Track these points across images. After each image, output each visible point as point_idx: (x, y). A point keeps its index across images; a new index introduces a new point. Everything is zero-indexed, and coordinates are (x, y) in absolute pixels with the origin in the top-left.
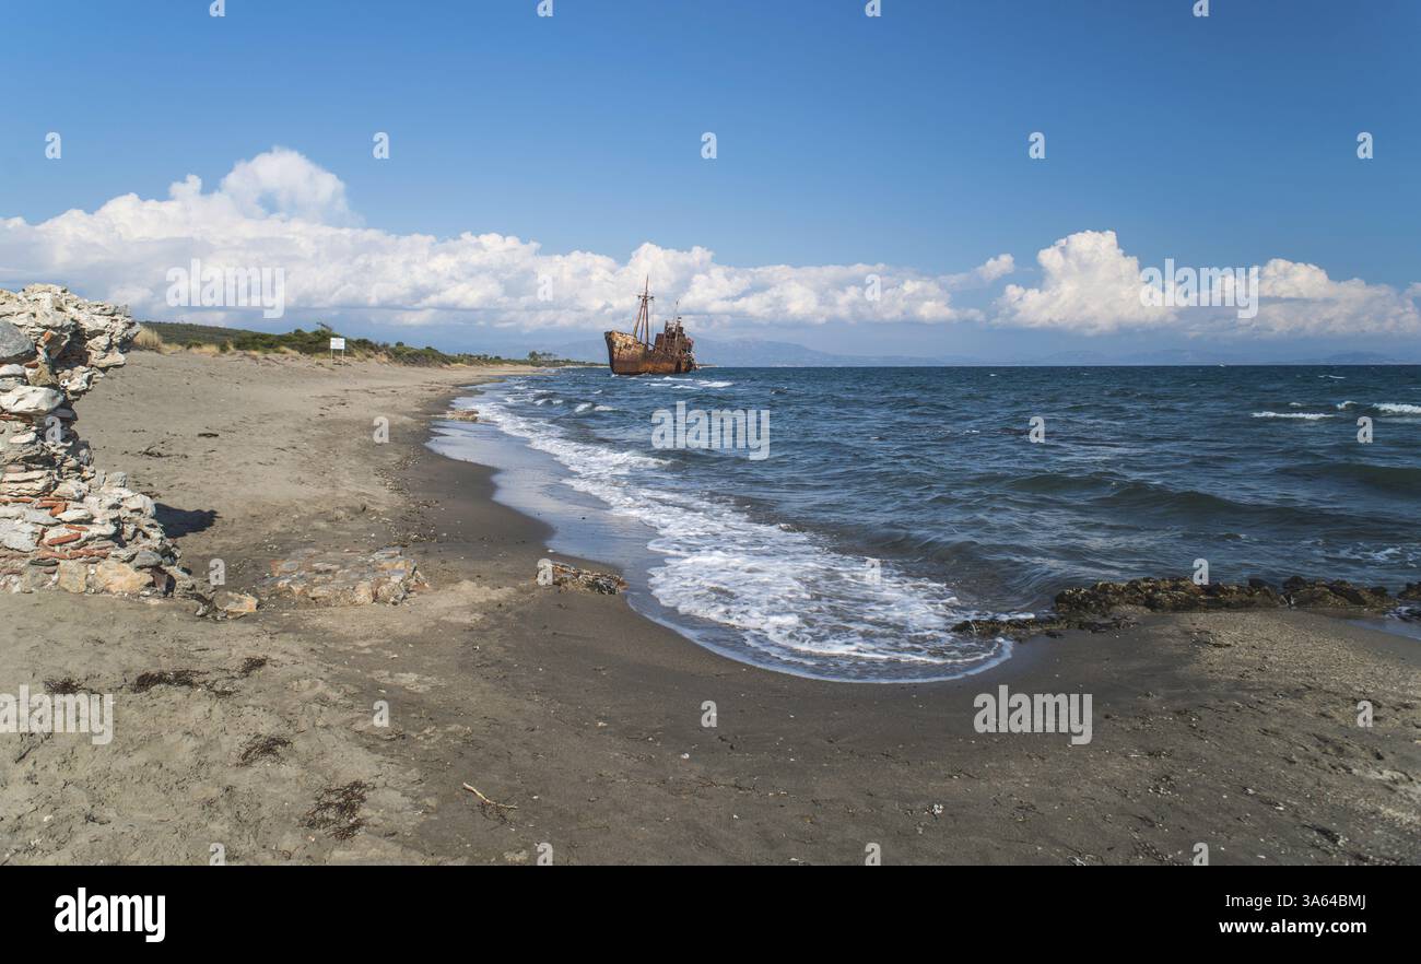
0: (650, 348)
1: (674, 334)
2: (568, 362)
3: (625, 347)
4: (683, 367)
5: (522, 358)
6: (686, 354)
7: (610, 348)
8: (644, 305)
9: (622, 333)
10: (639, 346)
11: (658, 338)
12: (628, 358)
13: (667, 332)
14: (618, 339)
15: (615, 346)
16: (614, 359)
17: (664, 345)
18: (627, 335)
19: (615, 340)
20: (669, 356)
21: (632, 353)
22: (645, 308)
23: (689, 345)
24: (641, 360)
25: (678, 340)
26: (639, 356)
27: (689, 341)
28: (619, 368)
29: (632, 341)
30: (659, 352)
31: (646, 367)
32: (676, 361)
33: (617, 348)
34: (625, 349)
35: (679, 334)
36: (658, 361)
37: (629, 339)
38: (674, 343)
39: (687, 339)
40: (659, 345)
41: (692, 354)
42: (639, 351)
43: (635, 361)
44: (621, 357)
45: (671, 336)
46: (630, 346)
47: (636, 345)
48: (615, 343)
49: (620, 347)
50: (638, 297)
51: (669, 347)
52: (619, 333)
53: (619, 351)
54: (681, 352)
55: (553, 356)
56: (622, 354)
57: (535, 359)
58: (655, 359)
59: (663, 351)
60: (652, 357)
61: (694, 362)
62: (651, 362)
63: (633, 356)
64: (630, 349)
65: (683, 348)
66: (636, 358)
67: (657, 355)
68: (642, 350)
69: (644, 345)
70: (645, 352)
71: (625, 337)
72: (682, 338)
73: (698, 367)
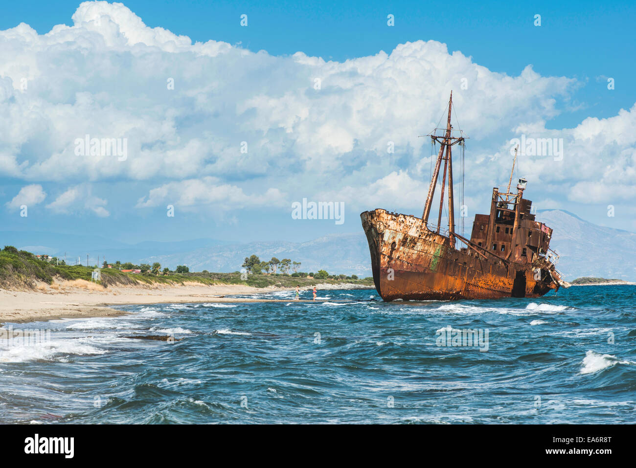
0: (459, 245)
1: (512, 215)
2: (322, 276)
3: (404, 242)
4: (531, 284)
5: (231, 269)
6: (538, 256)
7: (373, 245)
8: (444, 155)
9: (397, 214)
10: (434, 240)
11: (478, 224)
12: (411, 265)
13: (498, 211)
14: (389, 225)
15: (382, 241)
16: (381, 269)
17: (490, 237)
18: (408, 218)
19: (382, 227)
20: (500, 262)
21: (419, 256)
22: (446, 164)
23: (544, 237)
24: (438, 270)
25: (519, 228)
26: (435, 261)
27: (543, 229)
28: (390, 287)
29: (418, 231)
30: (478, 254)
31: (449, 285)
32: (514, 272)
33: (385, 244)
34: (403, 246)
35: (522, 215)
36: (475, 271)
37: (412, 226)
38: (511, 233)
39: (538, 224)
40: (478, 238)
41: (549, 257)
42: (434, 251)
43: (426, 272)
44: (396, 264)
45: (505, 219)
46: (414, 241)
47: (428, 238)
48: (382, 235)
49: (394, 243)
50: (431, 139)
51: (500, 243)
52: (390, 213)
53: (390, 250)
54: (527, 251)
55: (292, 266)
56: (399, 257)
57: (257, 271)
58: (470, 268)
59: (487, 252)
60: (465, 263)
61: (555, 273)
62: (460, 273)
63: (421, 262)
64: (413, 246)
65: (531, 245)
66: (428, 266)
67: (474, 260)
68: (440, 250)
69: (444, 240)
70: (447, 253)
71: (402, 221)
72: (528, 222)
73: (564, 282)
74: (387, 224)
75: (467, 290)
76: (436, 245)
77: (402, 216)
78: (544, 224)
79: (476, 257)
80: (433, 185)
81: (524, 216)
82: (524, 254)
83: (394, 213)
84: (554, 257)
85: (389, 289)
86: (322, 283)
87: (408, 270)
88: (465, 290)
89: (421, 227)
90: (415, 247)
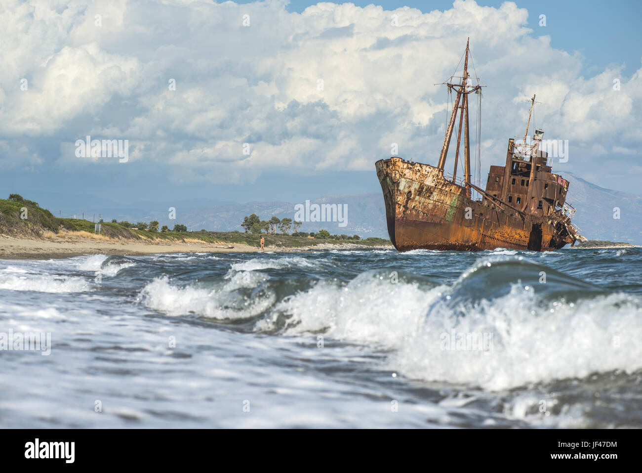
0: (476, 196)
1: (528, 166)
2: (323, 236)
3: (420, 192)
4: (547, 237)
5: (229, 229)
6: (554, 209)
7: (388, 195)
8: (460, 104)
9: (412, 162)
10: (451, 190)
11: (493, 175)
12: (427, 215)
13: (513, 162)
14: (405, 174)
15: (398, 190)
16: (396, 219)
17: (505, 190)
18: (424, 167)
19: (398, 176)
20: (517, 214)
21: (435, 206)
22: (462, 112)
23: (561, 189)
24: (454, 220)
25: (535, 180)
26: (451, 212)
27: (559, 182)
28: (405, 238)
29: (434, 180)
30: (495, 205)
31: (465, 236)
32: (530, 224)
33: (401, 193)
34: (418, 195)
35: (538, 167)
36: (491, 222)
37: (429, 175)
38: (527, 185)
39: (554, 176)
40: (493, 190)
41: (565, 210)
42: (450, 201)
43: (442, 222)
44: (411, 214)
45: (521, 170)
46: (430, 191)
47: (444, 188)
48: (398, 184)
49: (410, 192)
50: (446, 87)
51: (516, 195)
52: (406, 161)
53: (406, 199)
54: (543, 204)
55: (293, 225)
56: (414, 207)
57: (257, 231)
58: (486, 219)
59: (503, 203)
60: (481, 214)
61: (571, 227)
62: (476, 224)
63: (437, 212)
64: (429, 196)
65: (548, 197)
66: (445, 216)
67: (491, 212)
68: (457, 200)
69: (461, 190)
70: (463, 203)
71: (418, 170)
72: (544, 174)
73: (580, 236)
74: (402, 173)
75: (483, 242)
76: (452, 195)
77: (418, 165)
78: (561, 176)
79: (492, 208)
80: (449, 134)
81: (540, 168)
82: (540, 207)
83: (410, 162)
84: (570, 210)
85: (404, 240)
86: (324, 243)
87: (424, 220)
88: (481, 242)
89: (437, 176)
90: (431, 197)
